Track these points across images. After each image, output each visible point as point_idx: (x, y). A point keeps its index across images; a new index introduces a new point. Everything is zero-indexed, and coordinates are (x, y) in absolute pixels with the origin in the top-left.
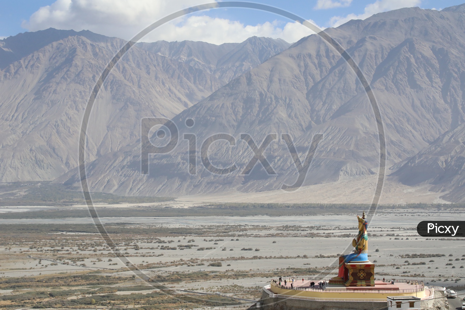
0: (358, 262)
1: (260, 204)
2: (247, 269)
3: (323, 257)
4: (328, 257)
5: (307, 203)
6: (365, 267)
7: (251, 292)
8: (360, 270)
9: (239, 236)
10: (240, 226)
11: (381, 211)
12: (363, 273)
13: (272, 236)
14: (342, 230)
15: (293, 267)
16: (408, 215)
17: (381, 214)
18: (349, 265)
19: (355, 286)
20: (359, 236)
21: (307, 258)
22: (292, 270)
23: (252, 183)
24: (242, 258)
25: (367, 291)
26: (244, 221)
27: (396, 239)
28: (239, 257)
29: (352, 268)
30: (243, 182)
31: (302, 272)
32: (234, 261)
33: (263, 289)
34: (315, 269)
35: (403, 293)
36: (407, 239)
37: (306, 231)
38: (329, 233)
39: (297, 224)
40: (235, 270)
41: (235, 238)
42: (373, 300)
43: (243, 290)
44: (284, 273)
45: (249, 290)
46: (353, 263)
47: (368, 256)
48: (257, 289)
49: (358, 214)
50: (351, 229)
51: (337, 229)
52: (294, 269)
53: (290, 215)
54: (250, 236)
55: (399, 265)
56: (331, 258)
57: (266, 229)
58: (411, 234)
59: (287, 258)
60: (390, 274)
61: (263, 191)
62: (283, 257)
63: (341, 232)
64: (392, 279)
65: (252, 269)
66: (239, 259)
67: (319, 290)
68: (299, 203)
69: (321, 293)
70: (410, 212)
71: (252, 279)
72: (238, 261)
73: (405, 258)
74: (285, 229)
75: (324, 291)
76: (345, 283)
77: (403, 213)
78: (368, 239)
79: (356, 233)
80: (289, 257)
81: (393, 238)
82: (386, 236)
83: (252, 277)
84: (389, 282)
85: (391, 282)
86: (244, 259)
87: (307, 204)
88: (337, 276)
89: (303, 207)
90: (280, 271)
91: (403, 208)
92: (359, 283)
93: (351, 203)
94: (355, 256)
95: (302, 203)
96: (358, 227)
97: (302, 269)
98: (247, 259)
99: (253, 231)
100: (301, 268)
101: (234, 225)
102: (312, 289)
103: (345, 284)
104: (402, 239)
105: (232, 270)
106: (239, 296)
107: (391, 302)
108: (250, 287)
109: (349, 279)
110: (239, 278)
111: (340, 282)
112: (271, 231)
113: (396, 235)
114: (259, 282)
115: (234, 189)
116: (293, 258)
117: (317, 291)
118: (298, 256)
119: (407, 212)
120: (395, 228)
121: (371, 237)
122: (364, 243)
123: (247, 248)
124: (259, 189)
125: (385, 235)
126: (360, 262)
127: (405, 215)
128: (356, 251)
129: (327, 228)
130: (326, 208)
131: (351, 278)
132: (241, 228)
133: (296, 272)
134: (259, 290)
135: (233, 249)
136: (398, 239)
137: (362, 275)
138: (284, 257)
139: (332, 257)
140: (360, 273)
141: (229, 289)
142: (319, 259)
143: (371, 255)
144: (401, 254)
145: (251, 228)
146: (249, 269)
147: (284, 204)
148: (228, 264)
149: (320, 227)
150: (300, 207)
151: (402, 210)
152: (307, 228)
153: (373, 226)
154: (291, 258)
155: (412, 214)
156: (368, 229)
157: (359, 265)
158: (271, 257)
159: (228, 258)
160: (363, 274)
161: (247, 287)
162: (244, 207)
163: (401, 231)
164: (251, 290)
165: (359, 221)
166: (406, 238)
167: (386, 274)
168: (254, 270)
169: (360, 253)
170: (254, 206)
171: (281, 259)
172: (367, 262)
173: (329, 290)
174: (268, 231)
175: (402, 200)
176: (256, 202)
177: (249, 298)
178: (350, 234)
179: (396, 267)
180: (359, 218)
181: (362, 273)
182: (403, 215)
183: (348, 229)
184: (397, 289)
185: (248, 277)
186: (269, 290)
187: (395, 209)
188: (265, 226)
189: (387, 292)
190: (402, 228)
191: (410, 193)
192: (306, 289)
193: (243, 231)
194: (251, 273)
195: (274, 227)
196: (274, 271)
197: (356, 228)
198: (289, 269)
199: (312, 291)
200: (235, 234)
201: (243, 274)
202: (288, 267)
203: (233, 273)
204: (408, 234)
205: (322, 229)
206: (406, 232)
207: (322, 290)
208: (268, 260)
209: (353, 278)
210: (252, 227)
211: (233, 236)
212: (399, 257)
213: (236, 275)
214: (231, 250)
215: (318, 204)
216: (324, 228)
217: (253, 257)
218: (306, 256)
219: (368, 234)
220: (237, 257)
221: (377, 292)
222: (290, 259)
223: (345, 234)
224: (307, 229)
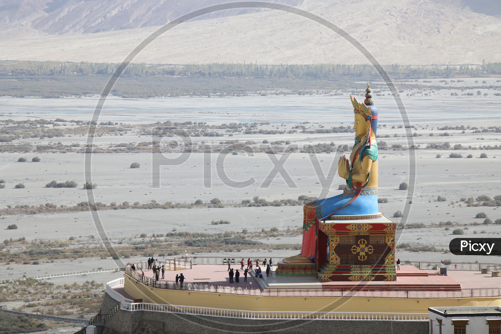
0: (351, 219)
1: (96, 64)
2: (63, 238)
3: (265, 204)
4: (276, 204)
5: (221, 62)
6: (371, 229)
7: (72, 298)
8: (358, 237)
9: (40, 149)
10: (43, 122)
11: (414, 83)
12: (367, 245)
13: (130, 149)
14: (312, 132)
15: (183, 230)
16: (485, 95)
17: (415, 90)
18: (328, 225)
19: (346, 279)
20: (357, 148)
21: (220, 207)
22: (182, 239)
23: (73, 7)
24: (50, 208)
25: (377, 294)
26: (52, 109)
27: (452, 156)
28: (41, 206)
29: (337, 234)
30: (47, 4)
31: (208, 243)
32: (26, 216)
33: (105, 288)
34: (242, 235)
35: (472, 298)
36: (483, 156)
37: (218, 135)
38: (277, 143)
39: (196, 118)
40: (29, 239)
41: (30, 155)
42: (393, 315)
43: (51, 293)
44: (159, 246)
45: (65, 291)
46: (340, 219)
47: (380, 201)
48: (88, 290)
49: (353, 92)
50: (335, 130)
51: (299, 130)
52: (187, 234)
53: (177, 95)
54: (69, 149)
55: (461, 225)
56: (283, 208)
57: (113, 130)
58: (492, 144)
59: (168, 206)
60: (437, 248)
61: (104, 30)
62: (157, 205)
63: (308, 139)
64: (442, 262)
65: (76, 236)
66: (40, 210)
67: (252, 292)
68: (200, 63)
69: (257, 298)
70: (492, 84)
71: (76, 262)
72: (38, 216)
73: (476, 206)
74: (162, 131)
75: (265, 294)
76: (319, 271)
77: (472, 88)
78: (380, 157)
79: (349, 140)
80: (173, 203)
81: (445, 153)
82: (428, 148)
83: (75, 258)
84: (434, 269)
85: (438, 270)
86: (55, 211)
87: (222, 66)
88: (299, 252)
89: (210, 74)
90: (151, 242)
91: (473, 74)
92: (355, 273)
93: (337, 62)
94: (346, 201)
95: (208, 62)
96: (352, 126)
97: (209, 236)
98: (63, 209)
99: (77, 137)
100: (205, 232)
101: (25, 119)
102: (233, 288)
103: (320, 275)
104: (470, 157)
105: (22, 240)
106: (41, 308)
107: (440, 321)
108: (70, 283)
109: (328, 262)
110: (40, 261)
111: (305, 268)
112: (125, 136)
113: (452, 145)
114: (93, 270)
115: (24, 23)
116: (183, 206)
117: (246, 292)
118: (198, 203)
119: (485, 85)
120: (450, 129)
121: (388, 151)
122: (369, 169)
123: (63, 181)
124: (93, 25)
125: (424, 146)
126: (357, 218)
127: (479, 93)
128: (348, 189)
129: (274, 129)
130: (270, 75)
131: (334, 259)
132: (46, 129)
133: (190, 245)
134: (93, 291)
135: (25, 185)
136: (460, 157)
137: (363, 250)
138: (161, 203)
139: (286, 204)
140: (358, 246)
141: (13, 290)
142: (253, 208)
143: (387, 198)
144: (468, 195)
145: (73, 127)
146: (68, 237)
147: (160, 65)
148: (11, 224)
149: (254, 125)
150: (203, 75)
151: (470, 81)
152: (220, 128)
153: (393, 124)
154: (178, 206)
155: (496, 92)
156: (379, 132)
157: (355, 224)
158: (125, 206)
159: (9, 207)
160: (366, 250)
161: (62, 284)
162: (52, 73)
163: (468, 134)
164: (73, 291)
165: (357, 111)
166: (479, 153)
167: (427, 247)
168: (82, 239)
169: (357, 193)
170: (81, 71)
171: (153, 210)
172: (376, 217)
173: (278, 289)
174: (119, 136)
175: (470, 53)
176: (85, 60)
177: (66, 314)
178: (332, 144)
179: (452, 229)
180: (355, 103)
181: (362, 246)
182: (472, 94)
183: (328, 132)
184: (456, 288)
185: (65, 257)
186: (120, 291)
187: (453, 77)
188: (110, 124)
189: (428, 294)
190: (468, 128)
191: (493, 34)
192: (216, 288)
193: (50, 137)
194: (72, 247)
195: (134, 126)
196: (134, 240)
197: (349, 127)
198: (172, 235)
199: (233, 292)
200: (29, 144)
201: (50, 251)
202: (170, 231)
203: (24, 248)
204: (486, 144)
205: (261, 132)
206: (480, 137)
207: (258, 292)
208: (119, 211)
209: (339, 260)
210: (75, 126)
211: (25, 149)
212: (462, 203)
213: (31, 253)
214: (18, 187)
215: (250, 66)
216: (265, 128)
217: (79, 205)
218: (219, 202)
219: (378, 144)
220: (35, 205)
221: (402, 294)
222: (176, 209)
223: (319, 145)
224: (220, 132)
